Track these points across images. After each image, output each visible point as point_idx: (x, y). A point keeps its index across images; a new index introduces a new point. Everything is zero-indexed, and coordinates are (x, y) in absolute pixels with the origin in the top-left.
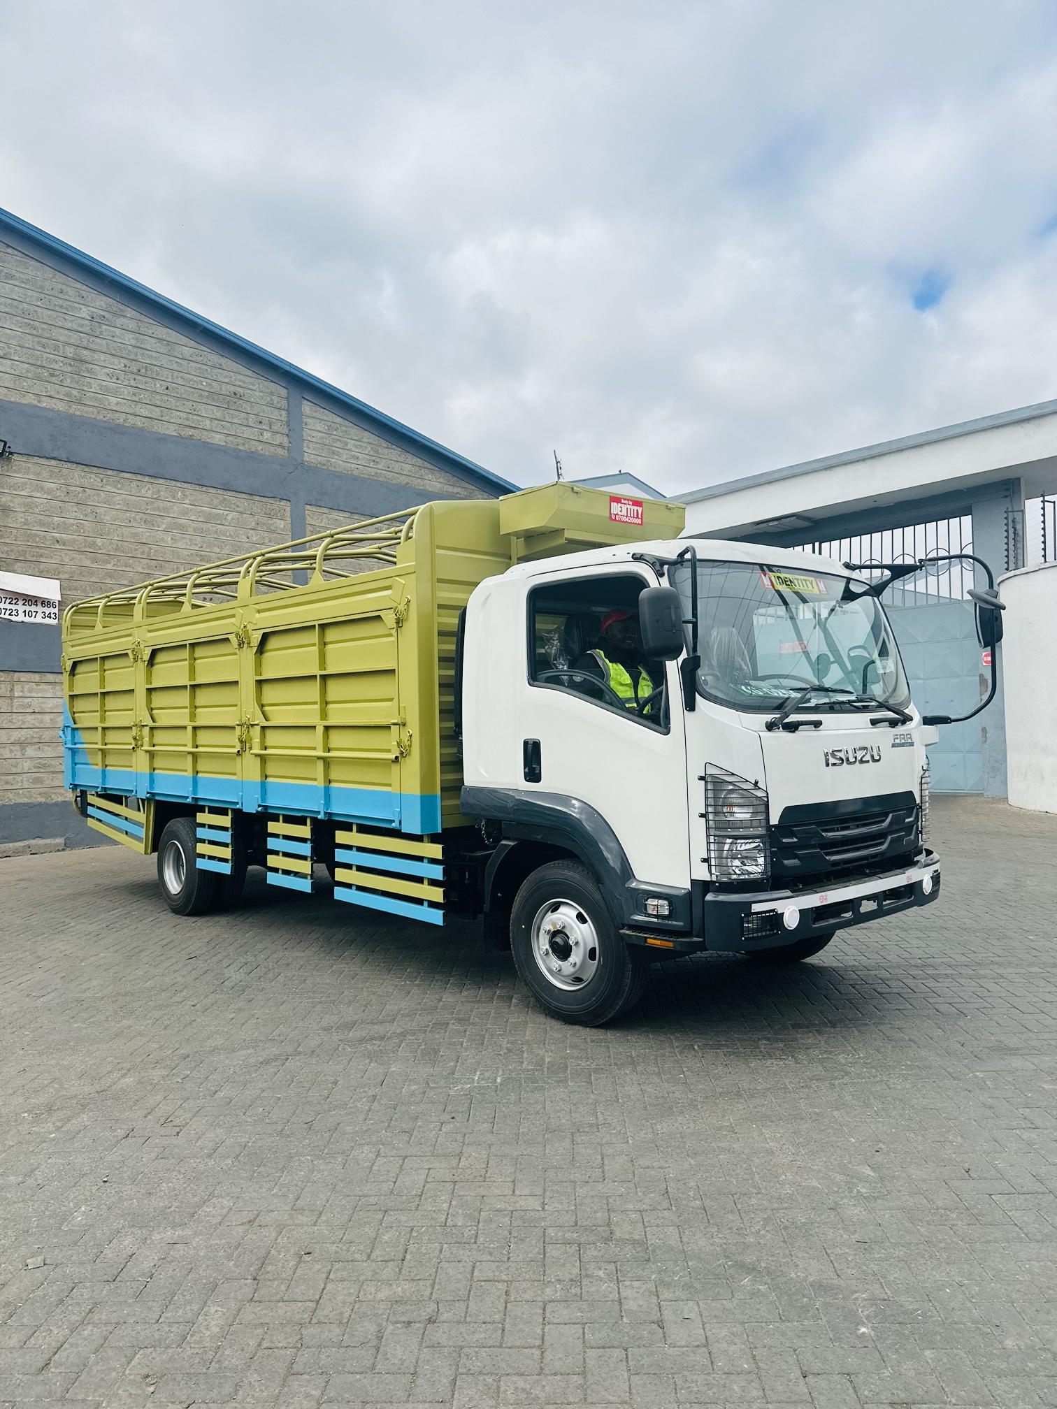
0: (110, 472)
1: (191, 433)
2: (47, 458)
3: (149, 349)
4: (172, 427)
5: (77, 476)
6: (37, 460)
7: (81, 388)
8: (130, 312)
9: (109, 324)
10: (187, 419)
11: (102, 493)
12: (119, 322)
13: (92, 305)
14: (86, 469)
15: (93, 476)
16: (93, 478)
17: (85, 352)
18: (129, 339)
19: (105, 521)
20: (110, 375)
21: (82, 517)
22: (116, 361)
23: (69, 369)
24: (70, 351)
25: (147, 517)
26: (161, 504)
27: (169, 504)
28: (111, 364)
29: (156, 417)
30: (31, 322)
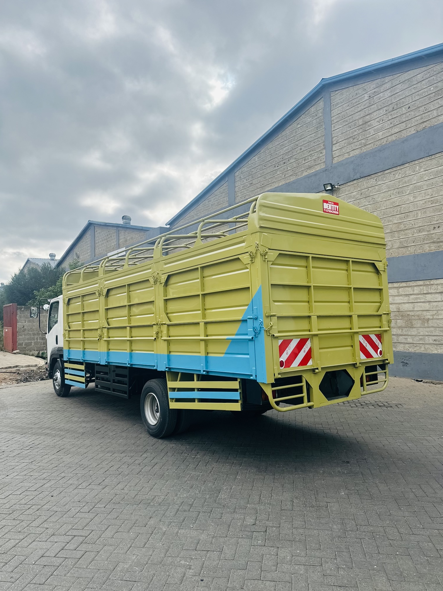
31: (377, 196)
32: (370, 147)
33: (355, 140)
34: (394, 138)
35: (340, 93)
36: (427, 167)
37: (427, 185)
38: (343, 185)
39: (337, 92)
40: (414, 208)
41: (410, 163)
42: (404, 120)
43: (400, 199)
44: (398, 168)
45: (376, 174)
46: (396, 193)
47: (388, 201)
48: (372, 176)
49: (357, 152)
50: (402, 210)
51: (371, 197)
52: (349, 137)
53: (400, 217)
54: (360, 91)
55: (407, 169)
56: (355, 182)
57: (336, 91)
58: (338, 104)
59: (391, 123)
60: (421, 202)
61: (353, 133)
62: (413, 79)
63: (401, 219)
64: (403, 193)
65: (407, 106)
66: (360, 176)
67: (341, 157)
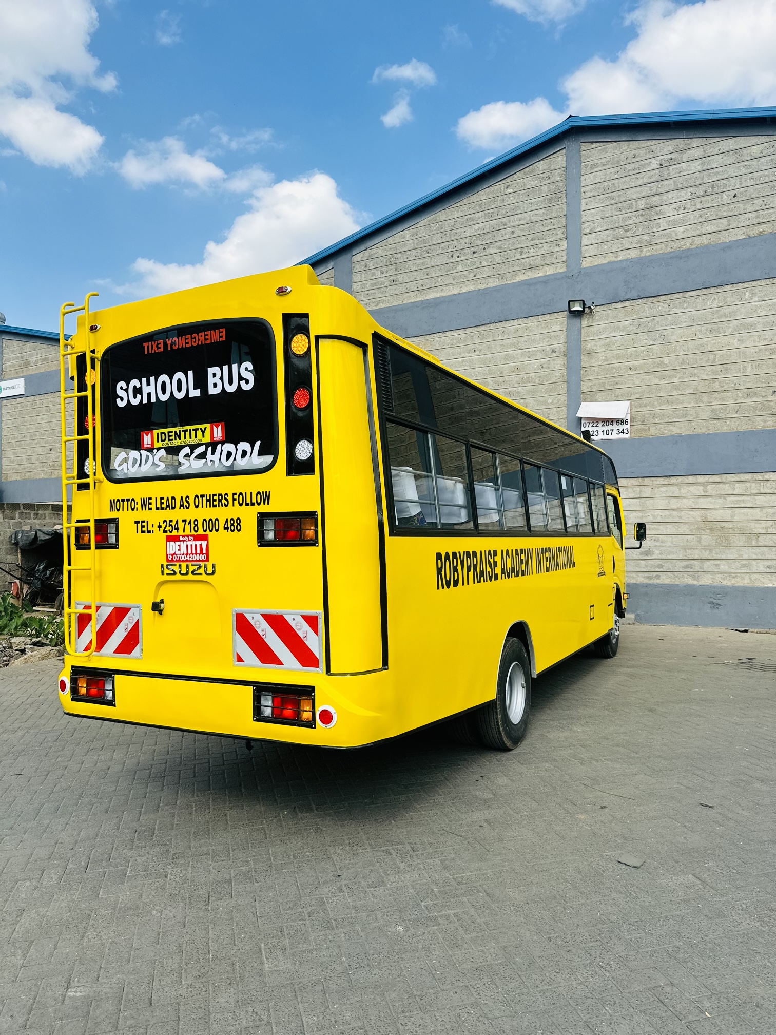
0: (676, 296)
1: (761, 230)
2: (622, 302)
3: (716, 166)
4: (741, 231)
5: (646, 308)
6: (614, 306)
7: (651, 231)
8: (696, 142)
9: (676, 163)
10: (757, 217)
11: (669, 317)
12: (685, 157)
13: (661, 154)
14: (655, 299)
15: (661, 304)
16: (661, 306)
17: (654, 198)
18: (696, 166)
19: (672, 341)
20: (677, 208)
21: (651, 343)
22: (682, 193)
23: (641, 219)
24: (641, 204)
25: (713, 326)
26: (727, 310)
27: (735, 307)
28: (678, 198)
29: (723, 229)
30: (610, 195)
31: (669, 332)
32: (657, 250)
33: (628, 234)
34: (705, 240)
35: (600, 148)
36: (765, 295)
37: (763, 324)
38: (602, 307)
39: (594, 145)
40: (740, 358)
41: (735, 285)
42: (725, 214)
43: (715, 341)
44: (713, 290)
45: (669, 296)
46: (707, 330)
47: (690, 343)
48: (661, 297)
49: (633, 254)
50: (717, 360)
51: (659, 332)
52: (617, 225)
53: (712, 370)
54: (641, 152)
55: (729, 294)
56: (627, 303)
57: (593, 142)
58: (595, 166)
59: (701, 216)
60: (752, 350)
61: (624, 220)
62: (744, 151)
63: (714, 373)
64: (719, 332)
65: (733, 193)
66: (639, 296)
67: (598, 258)
